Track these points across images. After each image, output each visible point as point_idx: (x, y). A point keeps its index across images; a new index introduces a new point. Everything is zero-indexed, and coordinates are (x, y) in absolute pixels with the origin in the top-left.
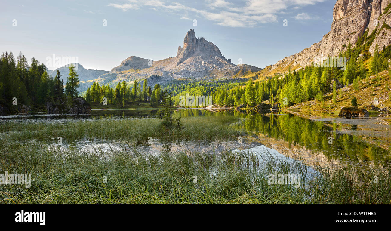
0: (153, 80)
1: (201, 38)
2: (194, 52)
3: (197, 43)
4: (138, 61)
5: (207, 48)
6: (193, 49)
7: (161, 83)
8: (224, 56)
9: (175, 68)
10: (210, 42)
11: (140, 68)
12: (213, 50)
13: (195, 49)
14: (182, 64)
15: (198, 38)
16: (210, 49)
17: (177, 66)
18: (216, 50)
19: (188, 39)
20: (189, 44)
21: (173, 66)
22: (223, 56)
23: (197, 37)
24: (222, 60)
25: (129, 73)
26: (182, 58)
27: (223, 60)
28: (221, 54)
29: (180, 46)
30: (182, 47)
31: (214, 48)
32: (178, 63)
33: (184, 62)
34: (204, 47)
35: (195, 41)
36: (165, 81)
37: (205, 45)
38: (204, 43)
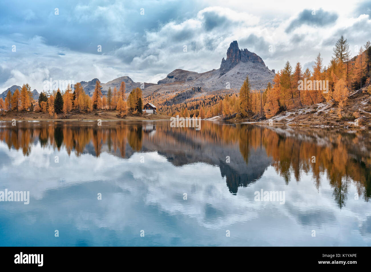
1: (244, 49)
2: (237, 63)
3: (240, 54)
4: (182, 74)
5: (250, 59)
6: (236, 61)
8: (267, 67)
9: (218, 80)
10: (254, 53)
11: (185, 81)
12: (256, 61)
13: (238, 60)
14: (225, 75)
15: (242, 49)
16: (253, 61)
17: (220, 77)
18: (260, 61)
19: (231, 51)
21: (216, 78)
22: (266, 66)
23: (240, 49)
26: (225, 69)
28: (265, 65)
29: (224, 58)
30: (225, 59)
31: (257, 59)
32: (220, 74)
34: (247, 58)
35: (238, 52)
37: (248, 56)
38: (247, 54)
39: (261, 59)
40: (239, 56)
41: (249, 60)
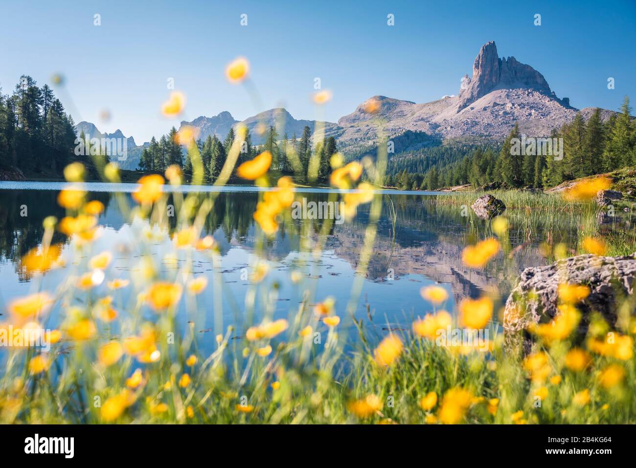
0: (408, 139)
1: (509, 57)
2: (492, 86)
3: (500, 68)
4: (386, 106)
5: (520, 78)
6: (491, 80)
7: (423, 145)
8: (554, 92)
9: (453, 118)
10: (527, 66)
11: (390, 118)
12: (532, 81)
13: (496, 80)
14: (468, 108)
15: (504, 58)
16: (525, 80)
17: (458, 112)
18: (539, 80)
19: (482, 62)
20: (484, 71)
21: (450, 113)
22: (552, 92)
23: (500, 56)
24: (548, 101)
25: (368, 126)
26: (469, 97)
27: (551, 100)
28: (549, 89)
31: (535, 77)
32: (460, 107)
33: (472, 105)
34: (514, 76)
35: (496, 63)
36: (432, 141)
37: (515, 71)
38: (514, 68)
39: (542, 77)
40: (499, 72)
41: (518, 80)
